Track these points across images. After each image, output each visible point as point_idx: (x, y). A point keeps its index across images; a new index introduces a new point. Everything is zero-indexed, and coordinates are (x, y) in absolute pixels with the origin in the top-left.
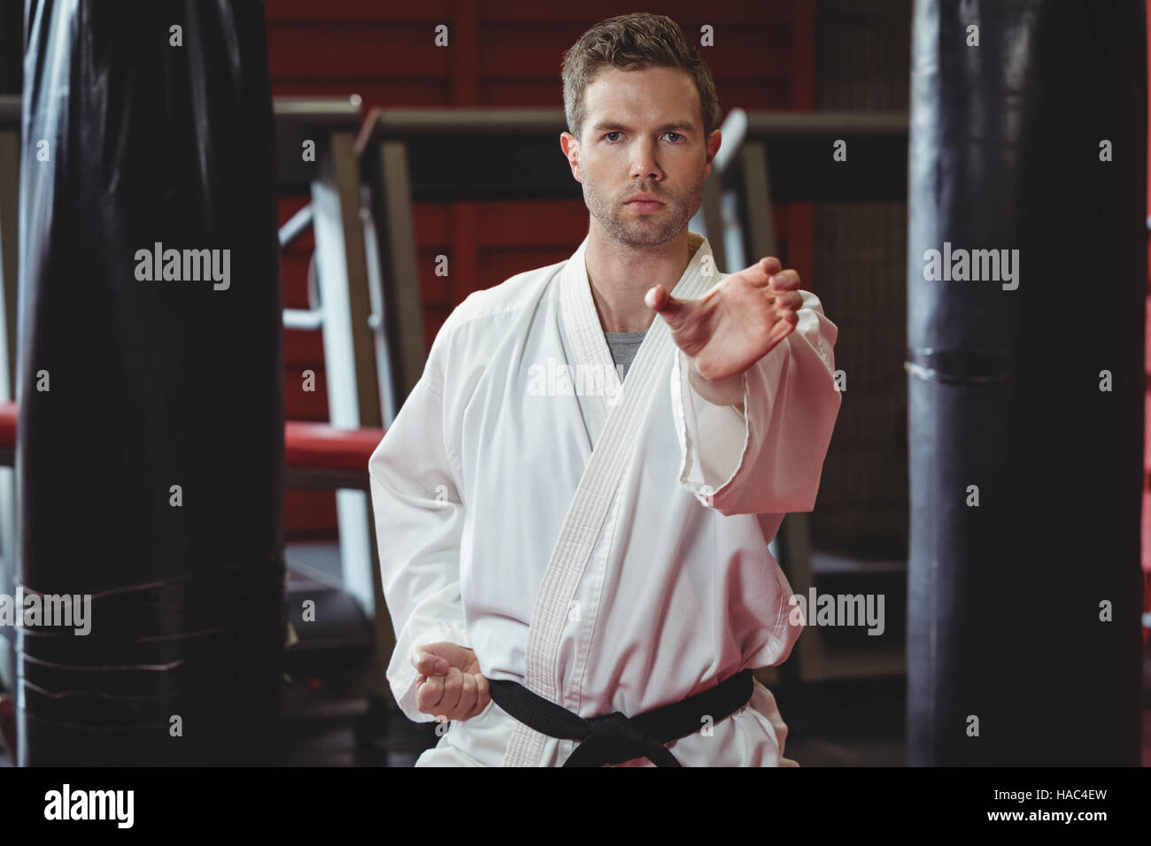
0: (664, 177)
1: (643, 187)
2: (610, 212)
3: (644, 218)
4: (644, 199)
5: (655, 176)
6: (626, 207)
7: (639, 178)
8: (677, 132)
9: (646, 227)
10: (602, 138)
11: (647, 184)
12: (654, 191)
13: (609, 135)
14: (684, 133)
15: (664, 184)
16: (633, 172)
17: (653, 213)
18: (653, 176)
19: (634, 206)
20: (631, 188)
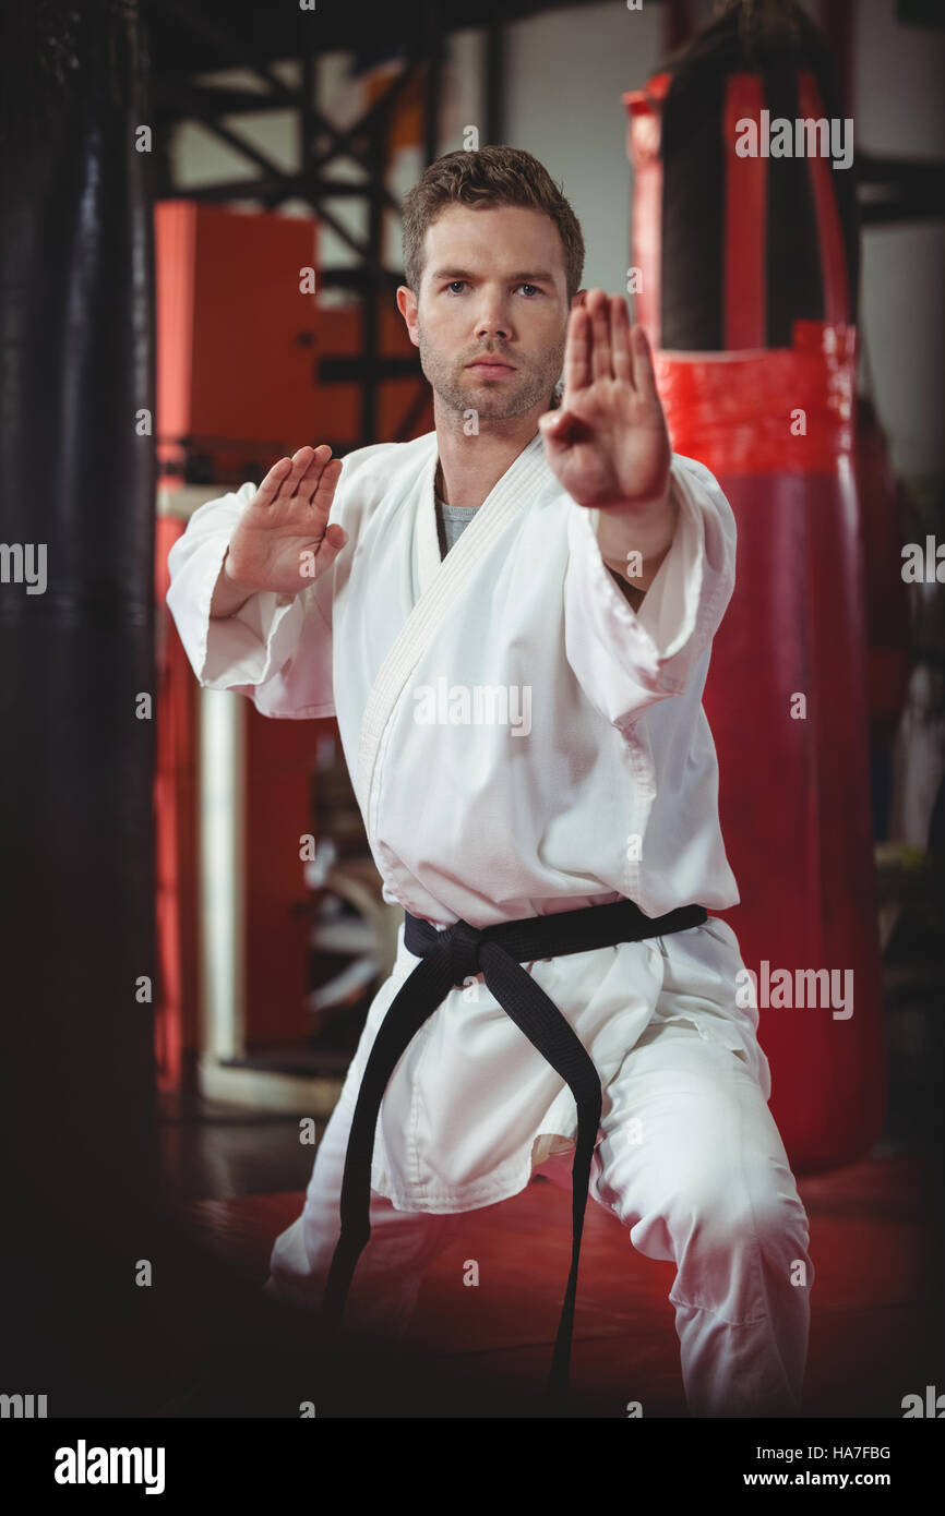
0: (515, 337)
1: (489, 347)
2: (448, 377)
3: (489, 384)
4: (489, 362)
5: (504, 335)
6: (467, 370)
7: (485, 336)
8: (533, 284)
9: (492, 396)
10: (444, 288)
11: (494, 344)
12: (502, 351)
13: (452, 285)
14: (540, 285)
15: (514, 345)
16: (478, 329)
17: (500, 379)
18: (501, 334)
19: (478, 370)
20: (475, 348)
